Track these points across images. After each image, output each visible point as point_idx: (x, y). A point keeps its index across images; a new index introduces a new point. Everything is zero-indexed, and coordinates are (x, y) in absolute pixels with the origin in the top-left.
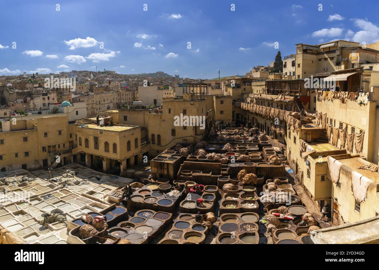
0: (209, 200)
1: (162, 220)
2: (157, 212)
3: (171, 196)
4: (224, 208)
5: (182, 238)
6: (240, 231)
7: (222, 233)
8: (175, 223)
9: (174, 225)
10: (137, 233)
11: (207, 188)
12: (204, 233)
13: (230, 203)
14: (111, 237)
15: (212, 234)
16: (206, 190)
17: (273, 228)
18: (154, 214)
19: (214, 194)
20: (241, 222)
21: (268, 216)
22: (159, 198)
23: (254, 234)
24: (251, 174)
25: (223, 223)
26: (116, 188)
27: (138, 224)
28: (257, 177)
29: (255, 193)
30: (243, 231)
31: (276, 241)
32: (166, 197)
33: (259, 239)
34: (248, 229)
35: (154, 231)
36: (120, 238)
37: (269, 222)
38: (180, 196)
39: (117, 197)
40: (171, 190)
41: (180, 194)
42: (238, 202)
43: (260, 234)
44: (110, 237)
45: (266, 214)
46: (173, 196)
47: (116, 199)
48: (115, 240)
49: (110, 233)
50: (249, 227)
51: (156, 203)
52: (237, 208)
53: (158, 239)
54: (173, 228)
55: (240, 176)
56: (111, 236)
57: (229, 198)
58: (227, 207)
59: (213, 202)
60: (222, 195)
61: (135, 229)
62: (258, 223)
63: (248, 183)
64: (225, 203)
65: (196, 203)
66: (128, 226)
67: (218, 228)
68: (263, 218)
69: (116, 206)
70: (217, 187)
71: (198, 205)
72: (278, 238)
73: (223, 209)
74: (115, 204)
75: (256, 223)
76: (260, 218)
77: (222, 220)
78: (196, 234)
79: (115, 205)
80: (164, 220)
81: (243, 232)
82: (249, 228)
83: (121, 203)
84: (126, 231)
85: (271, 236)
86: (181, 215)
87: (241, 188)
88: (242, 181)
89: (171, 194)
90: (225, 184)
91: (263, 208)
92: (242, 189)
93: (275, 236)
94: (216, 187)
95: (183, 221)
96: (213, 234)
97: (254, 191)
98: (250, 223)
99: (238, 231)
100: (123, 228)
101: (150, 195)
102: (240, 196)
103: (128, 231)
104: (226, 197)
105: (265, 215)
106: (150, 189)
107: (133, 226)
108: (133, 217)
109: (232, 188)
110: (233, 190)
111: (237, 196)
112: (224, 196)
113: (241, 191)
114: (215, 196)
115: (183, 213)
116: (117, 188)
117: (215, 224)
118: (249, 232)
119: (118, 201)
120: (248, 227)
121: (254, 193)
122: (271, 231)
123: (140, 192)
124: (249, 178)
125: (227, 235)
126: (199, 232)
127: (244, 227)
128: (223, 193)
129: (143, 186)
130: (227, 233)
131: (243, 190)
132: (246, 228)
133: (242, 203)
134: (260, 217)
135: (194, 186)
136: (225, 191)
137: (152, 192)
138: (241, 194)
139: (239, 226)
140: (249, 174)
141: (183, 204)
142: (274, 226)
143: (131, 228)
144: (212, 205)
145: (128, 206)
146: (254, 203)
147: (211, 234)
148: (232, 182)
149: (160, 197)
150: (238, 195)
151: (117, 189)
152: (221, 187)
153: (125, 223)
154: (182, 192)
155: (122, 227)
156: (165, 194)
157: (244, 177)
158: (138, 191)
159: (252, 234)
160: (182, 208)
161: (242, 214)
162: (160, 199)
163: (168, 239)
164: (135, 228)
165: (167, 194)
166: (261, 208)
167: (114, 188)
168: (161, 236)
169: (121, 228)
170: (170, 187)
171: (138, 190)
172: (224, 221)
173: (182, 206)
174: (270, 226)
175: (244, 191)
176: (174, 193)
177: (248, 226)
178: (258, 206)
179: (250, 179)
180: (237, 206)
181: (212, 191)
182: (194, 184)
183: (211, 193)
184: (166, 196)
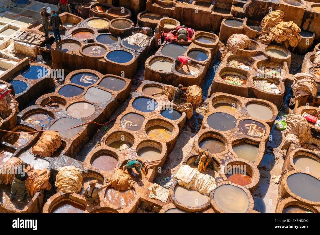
0: (198, 61)
1: (112, 92)
2: (105, 76)
3: (131, 44)
4: (221, 81)
5: (141, 129)
6: (236, 132)
7: (207, 130)
8: (134, 98)
9: (131, 102)
10: (71, 118)
11: (198, 37)
12: (178, 125)
13: (235, 73)
14: (27, 129)
15: (190, 130)
16: (196, 41)
17: (294, 143)
18: (99, 78)
19: (208, 50)
20: (243, 116)
21: (295, 116)
22: (110, 48)
23: (257, 145)
24: (291, 23)
25: (212, 110)
26: (26, 25)
27: (71, 98)
28: (300, 33)
29: (285, 64)
30: (241, 133)
31: (288, 170)
32: (121, 47)
33: (262, 157)
34: (251, 131)
35: (99, 113)
36: (42, 129)
37: (292, 128)
38: (147, 47)
39: (31, 44)
40: (133, 33)
41: (149, 43)
42: (249, 75)
43: (267, 148)
44: (24, 128)
45: (291, 111)
46: (135, 44)
47: (30, 48)
48: (33, 134)
49: (24, 120)
50: (254, 128)
51: (103, 57)
52: (245, 86)
53: (104, 128)
54: (130, 108)
55: (266, 24)
56: (26, 126)
57: (234, 64)
58: (226, 81)
59: (204, 67)
60: (223, 55)
61: (67, 108)
62: (271, 124)
63: (279, 41)
64: (225, 73)
65: (174, 63)
66: (54, 104)
67: (202, 119)
68: (284, 119)
69: (30, 63)
70: (217, 36)
71: (176, 69)
72: (293, 166)
73: (219, 83)
74: (27, 58)
75: (268, 123)
76: (277, 117)
77: (213, 104)
78: (164, 125)
79: (27, 60)
80: (116, 92)
81: (242, 135)
82: (253, 131)
83: (40, 57)
84: (51, 115)
85: (284, 158)
86: (146, 83)
87: (261, 47)
88: (268, 34)
89: (131, 40)
90: (234, 35)
91: (290, 98)
92: (264, 51)
93: (291, 159)
94: (215, 37)
95: (147, 96)
96: (192, 129)
97: (284, 61)
98: (258, 121)
99: (233, 132)
100: (47, 108)
101: (92, 41)
102: (255, 65)
103: (54, 114)
104: (230, 59)
105: (288, 113)
106: (94, 29)
107: (63, 102)
108: (62, 85)
109: (245, 43)
110: (245, 49)
111: (249, 62)
112: (226, 59)
113: (260, 53)
114: (210, 54)
115: (148, 81)
116: (30, 24)
117: (198, 110)
118: (251, 138)
119: (33, 53)
120: (252, 128)
121: (283, 65)
122: (289, 148)
123: (74, 33)
124: (284, 31)
125: (214, 136)
126: (170, 121)
127: (246, 125)
128: (226, 51)
129: (80, 20)
130: (214, 130)
131: (265, 53)
132: (248, 130)
133: (255, 78)
134: (279, 114)
135: (175, 29)
136: (231, 49)
137: (97, 34)
138: (258, 59)
139: (238, 122)
140: (285, 23)
141: (150, 63)
142: (298, 140)
143: (61, 106)
144: (202, 72)
145: (53, 63)
146: (277, 85)
147: (188, 128)
148: (248, 33)
149: (111, 45)
150: (252, 61)
151: (30, 27)
152: (224, 40)
153: (48, 98)
154: (152, 38)
155: (44, 106)
156: (122, 39)
157: (274, 26)
158: (71, 31)
159: (254, 143)
160: (148, 69)
161: (250, 100)
162: (112, 50)
163: (120, 130)
164: (67, 106)
165: (125, 39)
166: (287, 97)
167: (23, 26)
168: (109, 124)
169: (44, 108)
170: (132, 27)
171: (70, 28)
172: (216, 106)
173: (148, 67)
174: (291, 137)
175: (266, 55)
176: (138, 39)
177: (252, 126)
178: (283, 92)
179: (285, 34)
180: (245, 83)
181: (207, 44)
182: (175, 25)
183: (203, 48)
184: (122, 43)
